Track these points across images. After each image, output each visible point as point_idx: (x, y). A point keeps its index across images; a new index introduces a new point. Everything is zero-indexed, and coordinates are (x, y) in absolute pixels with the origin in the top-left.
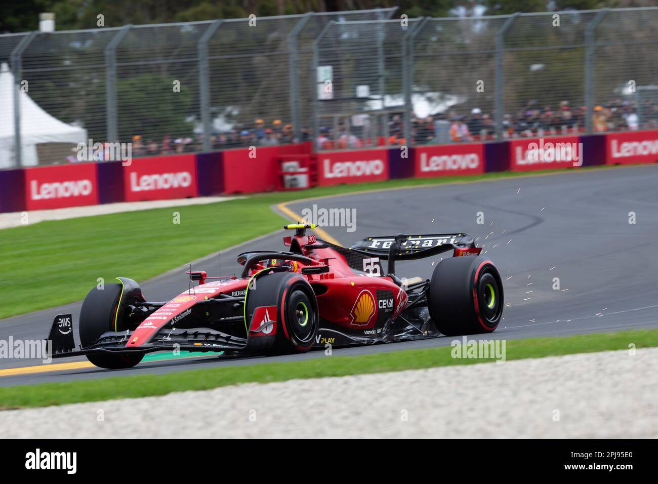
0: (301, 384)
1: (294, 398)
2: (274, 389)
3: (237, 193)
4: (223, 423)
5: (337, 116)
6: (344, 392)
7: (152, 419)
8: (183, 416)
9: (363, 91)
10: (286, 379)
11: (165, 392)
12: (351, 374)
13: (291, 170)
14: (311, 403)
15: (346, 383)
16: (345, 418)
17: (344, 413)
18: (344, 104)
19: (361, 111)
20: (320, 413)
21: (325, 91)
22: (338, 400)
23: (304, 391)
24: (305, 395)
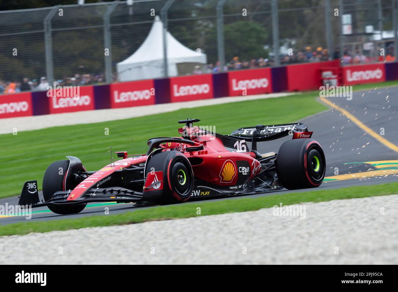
0: (339, 203)
1: (335, 210)
2: (323, 206)
3: (296, 90)
4: (293, 226)
5: (355, 44)
6: (364, 207)
7: (251, 224)
8: (270, 222)
9: (369, 29)
10: (329, 200)
11: (258, 208)
12: (368, 197)
13: (328, 77)
14: (345, 213)
15: (365, 201)
16: (366, 222)
17: (366, 219)
18: (358, 37)
19: (368, 41)
20: (351, 219)
21: (347, 30)
22: (361, 212)
23: (340, 206)
24: (341, 209)
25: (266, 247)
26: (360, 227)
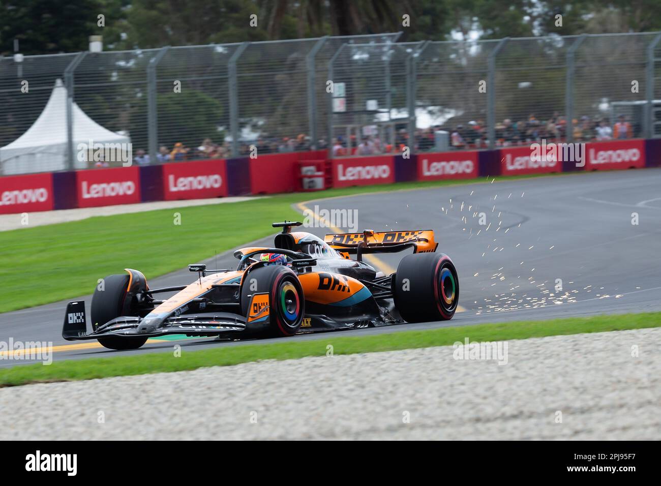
0: (313, 361)
1: (307, 372)
2: (290, 365)
3: (262, 193)
4: (245, 394)
5: (349, 126)
6: (350, 368)
7: (182, 390)
8: (209, 388)
9: (372, 105)
10: (301, 356)
11: (195, 368)
12: (358, 353)
13: (309, 174)
14: (321, 377)
15: (353, 360)
16: (351, 390)
17: (351, 387)
18: (356, 117)
19: (370, 123)
20: (330, 386)
21: (339, 106)
22: (346, 375)
23: (315, 366)
24: (317, 370)
25: (201, 424)
26: (341, 397)
